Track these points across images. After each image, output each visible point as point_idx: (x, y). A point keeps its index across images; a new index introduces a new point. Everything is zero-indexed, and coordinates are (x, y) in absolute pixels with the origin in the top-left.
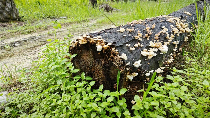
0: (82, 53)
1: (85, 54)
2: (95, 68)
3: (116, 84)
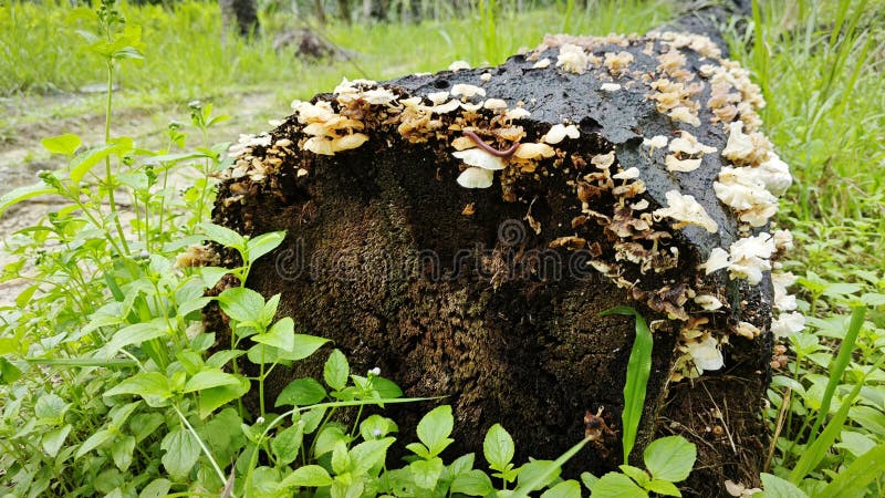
0: (320, 221)
1: (346, 228)
2: (426, 314)
3: (600, 411)
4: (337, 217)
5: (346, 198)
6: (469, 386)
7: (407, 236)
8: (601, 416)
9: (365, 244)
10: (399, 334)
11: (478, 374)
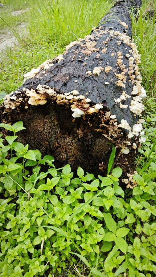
0: (32, 119)
1: (39, 121)
3: (103, 163)
4: (37, 118)
5: (40, 114)
6: (71, 157)
7: (57, 124)
8: (103, 164)
9: (45, 125)
10: (54, 146)
11: (74, 155)
